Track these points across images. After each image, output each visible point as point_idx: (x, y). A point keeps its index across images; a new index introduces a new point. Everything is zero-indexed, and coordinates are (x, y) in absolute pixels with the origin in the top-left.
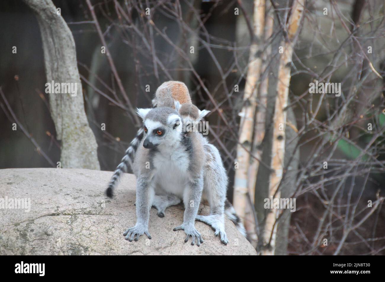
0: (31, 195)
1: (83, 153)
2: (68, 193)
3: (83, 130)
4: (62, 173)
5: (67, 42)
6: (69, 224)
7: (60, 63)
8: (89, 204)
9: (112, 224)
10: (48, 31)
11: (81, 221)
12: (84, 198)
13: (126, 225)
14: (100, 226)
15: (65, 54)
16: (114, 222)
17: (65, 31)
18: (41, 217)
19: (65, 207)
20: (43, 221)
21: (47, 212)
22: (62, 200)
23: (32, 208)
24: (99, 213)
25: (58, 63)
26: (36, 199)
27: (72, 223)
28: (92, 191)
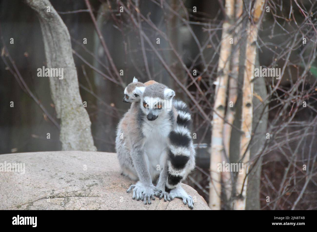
0: (31, 180)
1: (79, 130)
2: (62, 177)
3: (79, 110)
4: (58, 157)
5: (63, 35)
6: (62, 205)
7: (58, 54)
8: (80, 187)
9: (99, 205)
10: (47, 27)
11: (72, 203)
12: (76, 182)
13: (111, 205)
14: (89, 207)
15: (62, 46)
16: (100, 203)
17: (62, 27)
18: (38, 200)
19: (59, 190)
20: (41, 204)
21: (44, 195)
22: (57, 184)
23: (32, 191)
24: (88, 195)
25: (56, 54)
26: (35, 183)
27: (65, 205)
28: (82, 174)
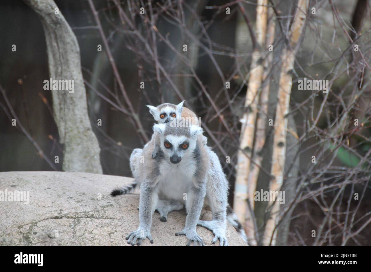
0: (34, 198)
1: (85, 157)
2: (71, 196)
3: (86, 134)
4: (65, 177)
5: (71, 46)
6: (72, 227)
7: (64, 67)
8: (92, 207)
9: (114, 228)
10: (53, 36)
11: (83, 224)
12: (87, 202)
13: (129, 229)
14: (103, 230)
15: (69, 58)
16: (116, 225)
17: (70, 36)
18: (44, 220)
19: (68, 210)
20: (46, 224)
21: (50, 214)
22: (65, 204)
23: (36, 210)
24: (102, 216)
25: (62, 68)
26: (40, 202)
27: (74, 226)
28: (95, 194)
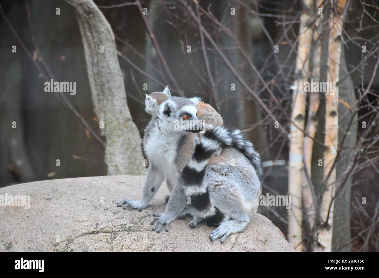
0: (70, 212)
1: (127, 149)
2: (107, 208)
3: (127, 125)
4: (102, 184)
5: (106, 35)
6: (109, 242)
7: (101, 57)
8: (129, 219)
9: (152, 241)
10: (86, 25)
11: (121, 239)
12: (124, 213)
13: (168, 241)
14: (141, 244)
16: (154, 238)
17: (104, 25)
18: (80, 236)
19: (104, 224)
20: (82, 241)
21: (86, 230)
22: (101, 217)
23: (71, 226)
24: (139, 229)
25: (98, 58)
26: (75, 216)
27: (111, 241)
